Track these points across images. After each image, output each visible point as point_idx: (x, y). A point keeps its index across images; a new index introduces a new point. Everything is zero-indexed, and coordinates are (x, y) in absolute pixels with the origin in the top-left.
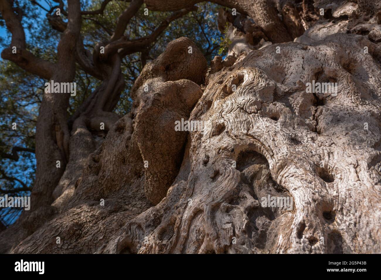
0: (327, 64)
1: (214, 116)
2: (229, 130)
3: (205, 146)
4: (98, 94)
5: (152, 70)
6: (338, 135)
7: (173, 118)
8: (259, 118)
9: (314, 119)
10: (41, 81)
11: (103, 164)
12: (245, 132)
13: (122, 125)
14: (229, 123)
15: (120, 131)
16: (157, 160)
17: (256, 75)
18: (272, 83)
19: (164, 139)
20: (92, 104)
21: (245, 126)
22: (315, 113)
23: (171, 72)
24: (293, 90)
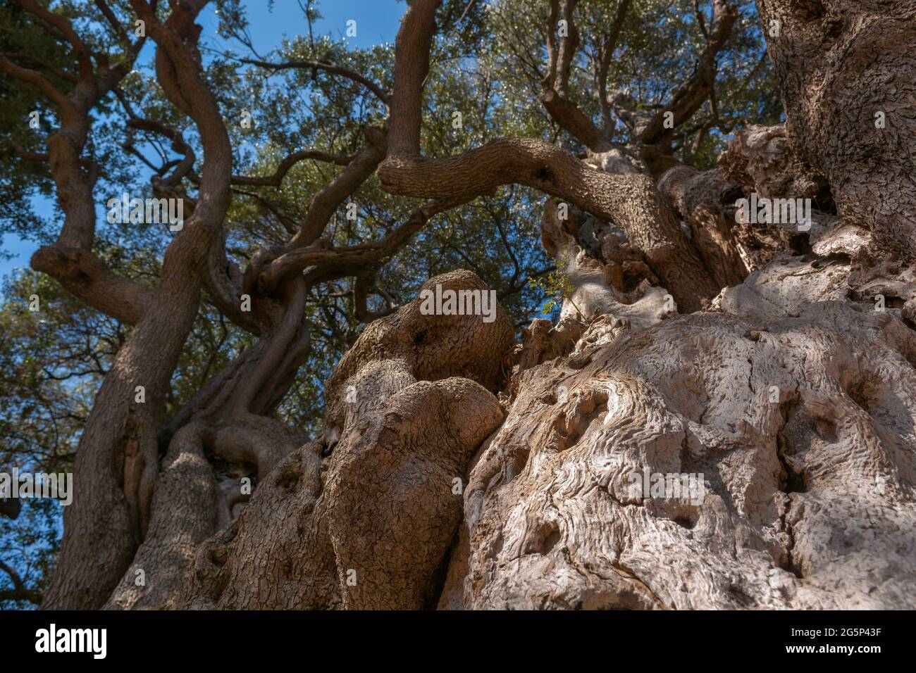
0: (809, 384)
1: (532, 498)
2: (569, 545)
3: (507, 580)
4: (242, 368)
5: (381, 341)
6: (850, 591)
7: (428, 480)
8: (645, 520)
9: (783, 527)
10: (111, 323)
11: (234, 572)
12: (611, 556)
13: (295, 470)
14: (570, 525)
15: (286, 486)
16: (376, 587)
17: (638, 399)
18: (676, 422)
19: (401, 534)
20: (225, 391)
21: (611, 538)
22: (787, 511)
23: (428, 349)
24: (728, 445)
